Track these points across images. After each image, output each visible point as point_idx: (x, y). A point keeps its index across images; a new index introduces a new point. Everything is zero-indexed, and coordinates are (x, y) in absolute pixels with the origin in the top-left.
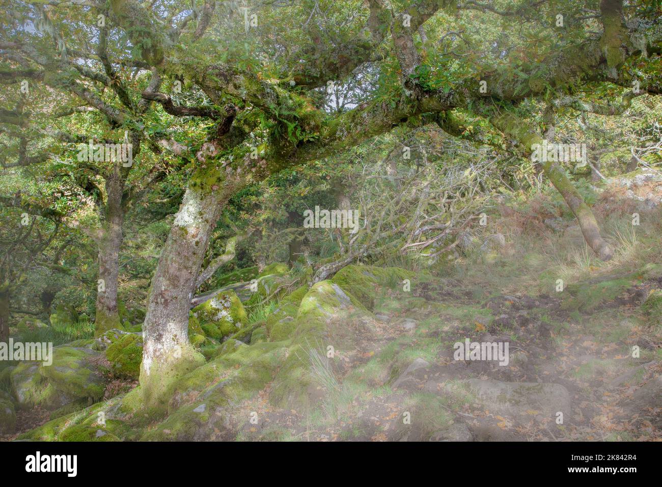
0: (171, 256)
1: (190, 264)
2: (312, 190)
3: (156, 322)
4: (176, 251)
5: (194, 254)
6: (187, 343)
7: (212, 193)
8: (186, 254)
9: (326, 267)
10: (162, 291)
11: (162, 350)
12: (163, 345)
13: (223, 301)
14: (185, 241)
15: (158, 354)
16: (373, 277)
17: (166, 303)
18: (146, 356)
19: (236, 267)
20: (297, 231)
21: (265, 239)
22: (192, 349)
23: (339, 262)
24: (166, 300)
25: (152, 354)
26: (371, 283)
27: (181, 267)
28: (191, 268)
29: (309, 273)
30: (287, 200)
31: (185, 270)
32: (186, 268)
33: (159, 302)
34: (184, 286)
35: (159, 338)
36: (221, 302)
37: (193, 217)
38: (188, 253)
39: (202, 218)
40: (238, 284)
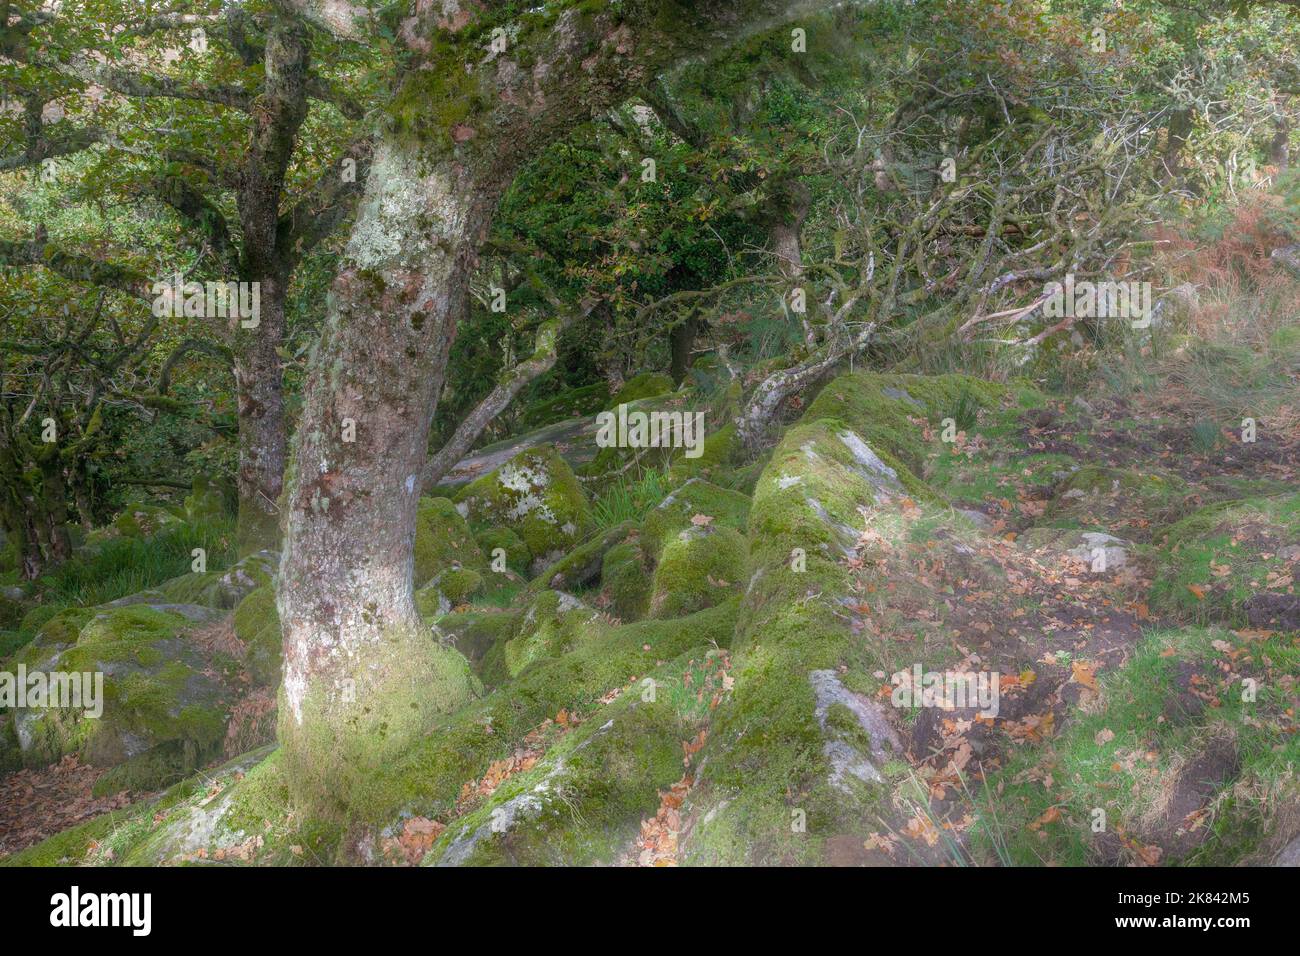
0: (339, 364)
1: (402, 386)
2: (725, 205)
3: (310, 568)
4: (354, 347)
5: (412, 355)
6: (411, 624)
7: (457, 152)
8: (385, 356)
9: (777, 379)
10: (320, 473)
11: (334, 652)
12: (336, 637)
13: (529, 473)
14: (378, 314)
15: (322, 662)
16: (909, 401)
17: (336, 511)
18: (289, 669)
19: (564, 385)
20: (699, 297)
21: (622, 320)
22: (428, 639)
23: (808, 367)
24: (336, 503)
25: (306, 662)
26: (909, 417)
27: (375, 398)
28: (406, 398)
29: (735, 397)
30: (668, 230)
31: (387, 408)
32: (390, 400)
33: (316, 509)
34: (387, 455)
35: (325, 614)
36: (525, 475)
37: (399, 236)
38: (391, 352)
39: (428, 236)
40: (567, 423)
